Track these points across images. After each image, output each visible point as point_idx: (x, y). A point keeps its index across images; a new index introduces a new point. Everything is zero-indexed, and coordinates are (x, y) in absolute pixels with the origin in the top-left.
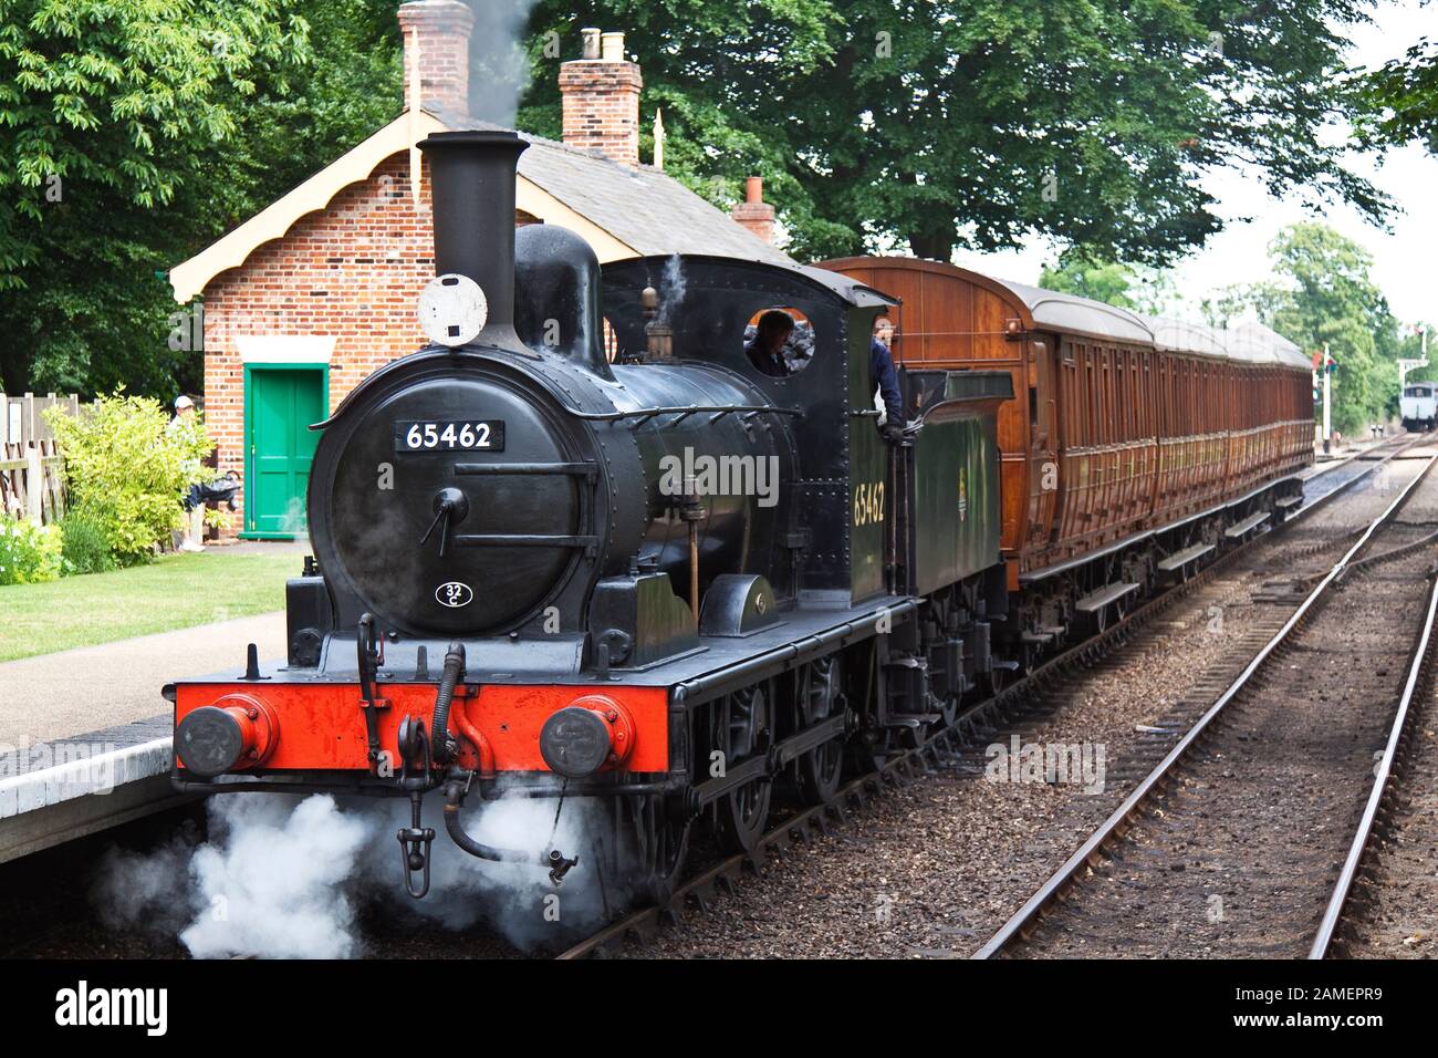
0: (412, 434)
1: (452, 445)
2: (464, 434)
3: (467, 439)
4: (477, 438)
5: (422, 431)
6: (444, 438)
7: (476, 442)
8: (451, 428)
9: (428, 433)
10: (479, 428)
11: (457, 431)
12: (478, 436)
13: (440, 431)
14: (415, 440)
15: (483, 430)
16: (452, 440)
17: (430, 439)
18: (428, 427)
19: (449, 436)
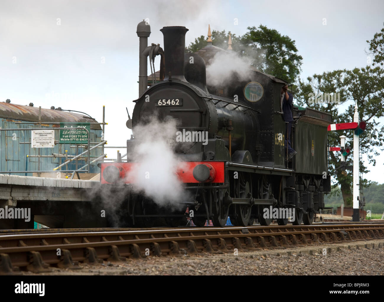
0: (159, 102)
1: (169, 104)
2: (172, 102)
3: (173, 103)
4: (176, 103)
5: (162, 101)
6: (167, 103)
7: (175, 104)
8: (169, 101)
9: (163, 102)
10: (176, 100)
11: (171, 101)
12: (176, 102)
13: (166, 101)
14: (160, 103)
15: (177, 101)
16: (169, 103)
17: (164, 103)
18: (163, 100)
19: (169, 102)
